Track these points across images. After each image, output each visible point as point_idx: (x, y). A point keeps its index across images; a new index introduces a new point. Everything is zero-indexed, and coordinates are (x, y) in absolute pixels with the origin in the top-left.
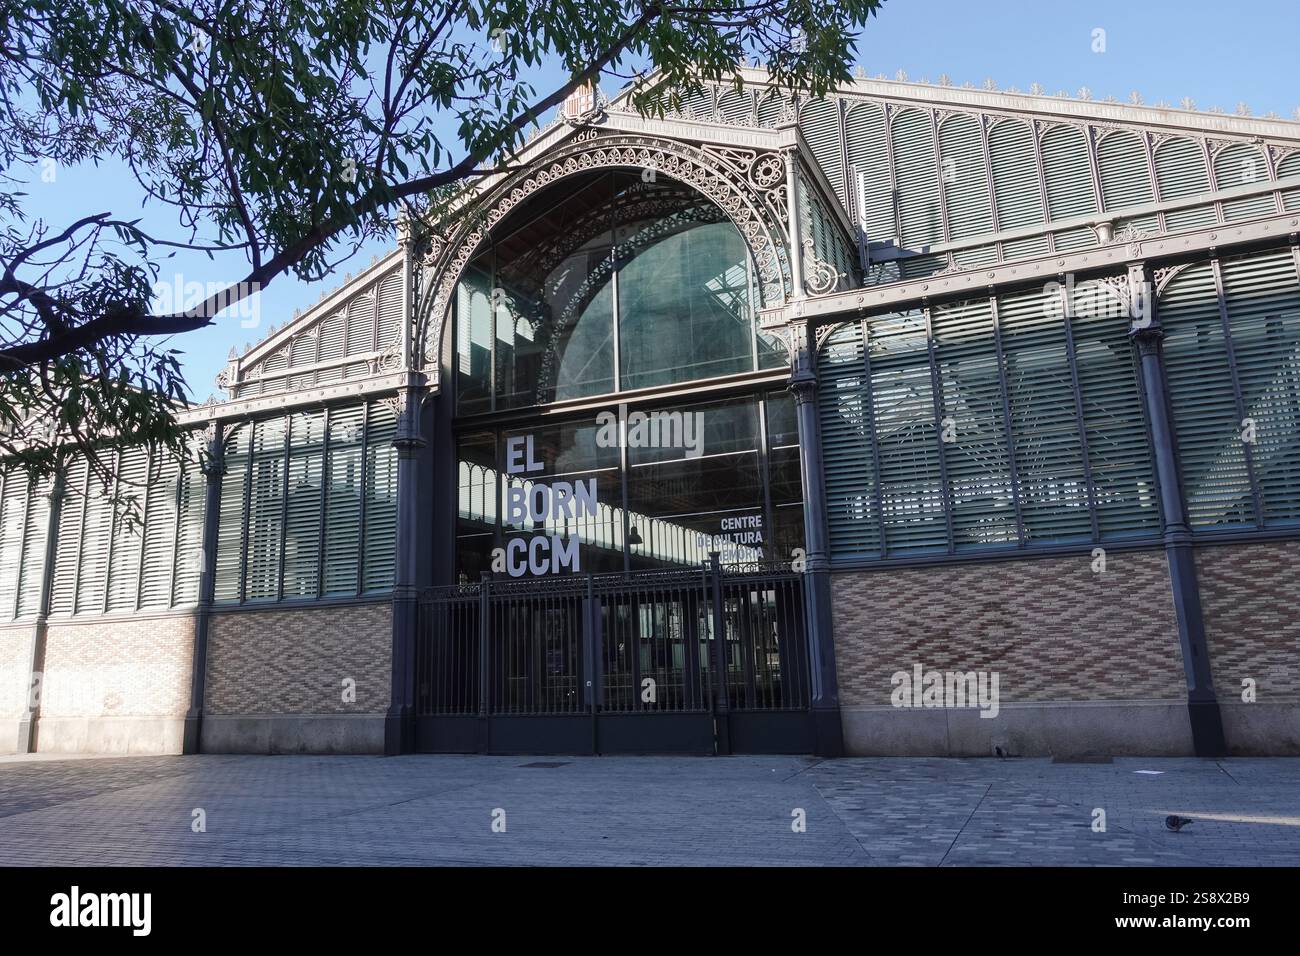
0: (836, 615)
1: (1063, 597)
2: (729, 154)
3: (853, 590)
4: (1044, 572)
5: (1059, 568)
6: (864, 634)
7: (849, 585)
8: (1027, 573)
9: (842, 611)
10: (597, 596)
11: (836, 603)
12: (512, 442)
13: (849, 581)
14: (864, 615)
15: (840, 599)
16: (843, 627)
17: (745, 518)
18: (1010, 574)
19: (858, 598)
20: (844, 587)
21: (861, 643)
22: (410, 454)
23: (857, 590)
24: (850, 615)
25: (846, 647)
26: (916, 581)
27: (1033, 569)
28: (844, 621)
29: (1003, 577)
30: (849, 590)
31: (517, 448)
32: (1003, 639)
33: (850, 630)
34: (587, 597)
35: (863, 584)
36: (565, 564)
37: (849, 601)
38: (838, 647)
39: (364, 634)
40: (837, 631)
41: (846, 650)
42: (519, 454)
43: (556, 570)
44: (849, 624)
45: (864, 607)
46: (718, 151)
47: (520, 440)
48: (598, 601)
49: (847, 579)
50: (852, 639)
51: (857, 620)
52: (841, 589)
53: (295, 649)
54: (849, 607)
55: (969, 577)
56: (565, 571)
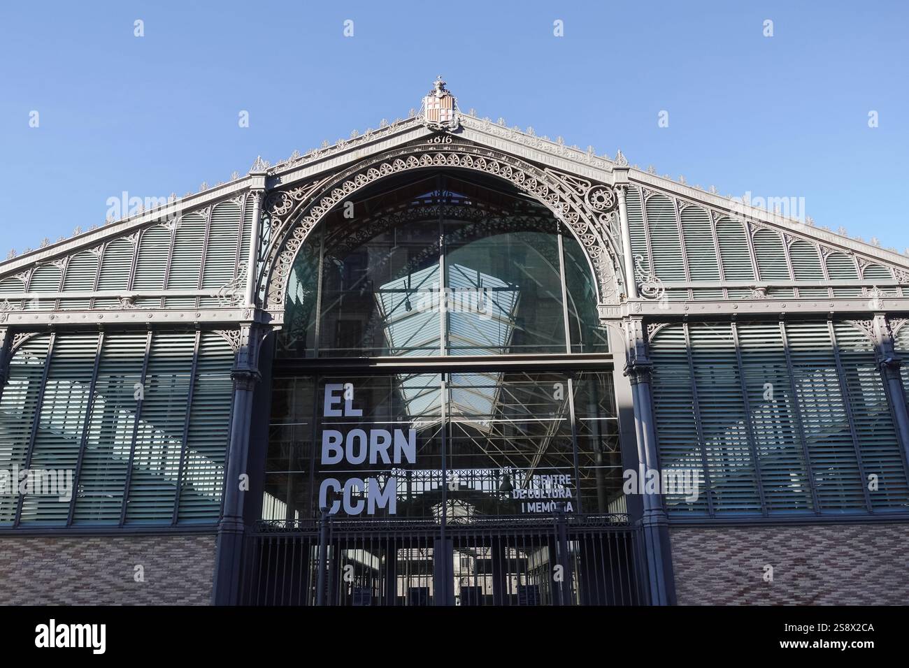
0: (675, 564)
1: (852, 557)
2: (568, 180)
3: (688, 542)
4: (836, 535)
5: (847, 533)
6: (700, 582)
7: (685, 539)
8: (824, 536)
9: (679, 561)
10: (449, 538)
11: (674, 554)
12: (329, 389)
13: (684, 535)
14: (699, 565)
15: (678, 550)
16: (682, 574)
17: (556, 476)
18: (811, 536)
19: (692, 550)
20: (682, 540)
21: (697, 589)
22: (248, 386)
23: (692, 543)
24: (687, 565)
25: (685, 593)
26: (739, 538)
27: (829, 532)
28: (681, 569)
29: (806, 538)
30: (685, 542)
31: (335, 393)
32: (811, 589)
33: (688, 578)
34: (438, 538)
35: (696, 538)
36: (382, 505)
37: (684, 552)
38: (678, 592)
39: (178, 566)
40: (677, 578)
41: (684, 595)
42: (337, 400)
43: (371, 511)
44: (686, 572)
45: (698, 558)
46: (559, 176)
47: (338, 387)
48: (451, 542)
49: (683, 533)
50: (689, 585)
51: (693, 569)
52: (678, 541)
53: (84, 581)
54: (685, 558)
55: (781, 536)
56: (380, 512)
